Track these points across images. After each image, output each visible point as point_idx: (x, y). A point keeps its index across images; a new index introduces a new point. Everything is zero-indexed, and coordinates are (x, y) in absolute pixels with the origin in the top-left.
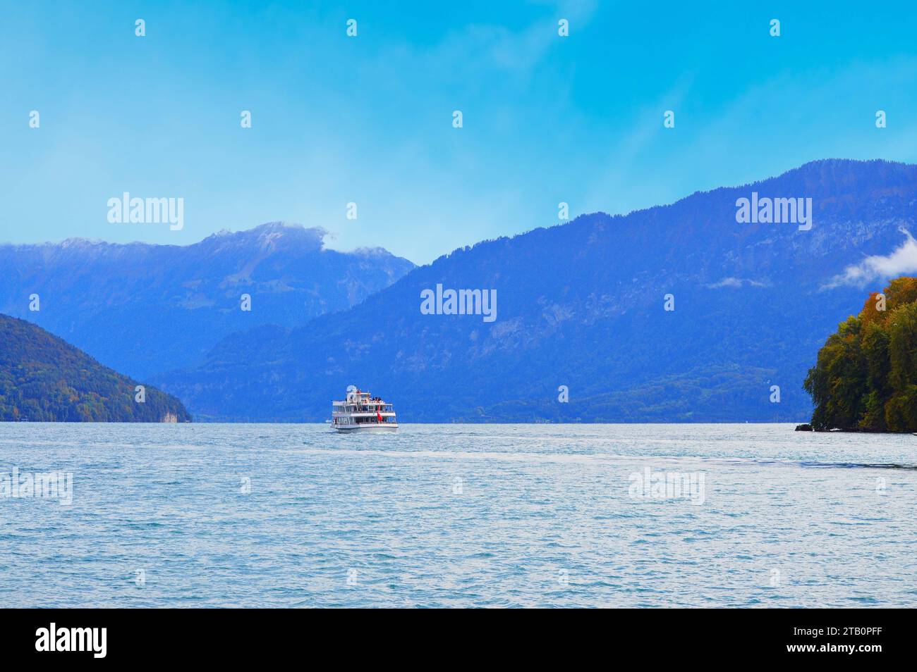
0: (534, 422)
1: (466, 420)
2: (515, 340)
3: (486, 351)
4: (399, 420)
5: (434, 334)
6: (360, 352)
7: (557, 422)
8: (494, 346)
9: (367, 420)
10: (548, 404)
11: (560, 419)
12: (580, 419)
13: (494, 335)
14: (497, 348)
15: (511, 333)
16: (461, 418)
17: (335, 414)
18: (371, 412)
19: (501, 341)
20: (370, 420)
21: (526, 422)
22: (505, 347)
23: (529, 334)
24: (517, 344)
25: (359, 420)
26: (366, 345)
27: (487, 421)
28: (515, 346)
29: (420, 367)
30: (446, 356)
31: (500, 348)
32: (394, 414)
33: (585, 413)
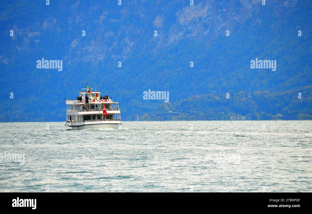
0: (229, 119)
1: (151, 117)
2: (206, 26)
3: (172, 38)
4: (124, 117)
5: (113, 20)
6: (28, 41)
7: (254, 118)
8: (181, 34)
9: (94, 117)
10: (244, 98)
11: (257, 114)
12: (281, 115)
13: (181, 20)
14: (184, 35)
15: (200, 19)
16: (146, 115)
17: (69, 112)
18: (97, 110)
19: (189, 28)
20: (96, 118)
21: (220, 118)
22: (194, 35)
23: (220, 20)
24: (208, 31)
25: (87, 118)
26: (36, 33)
27: (174, 118)
28: (206, 33)
29: (99, 58)
30: (126, 45)
31: (189, 36)
32: (119, 112)
33: (287, 108)
